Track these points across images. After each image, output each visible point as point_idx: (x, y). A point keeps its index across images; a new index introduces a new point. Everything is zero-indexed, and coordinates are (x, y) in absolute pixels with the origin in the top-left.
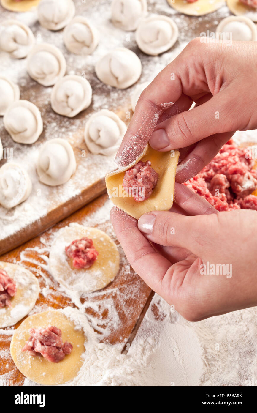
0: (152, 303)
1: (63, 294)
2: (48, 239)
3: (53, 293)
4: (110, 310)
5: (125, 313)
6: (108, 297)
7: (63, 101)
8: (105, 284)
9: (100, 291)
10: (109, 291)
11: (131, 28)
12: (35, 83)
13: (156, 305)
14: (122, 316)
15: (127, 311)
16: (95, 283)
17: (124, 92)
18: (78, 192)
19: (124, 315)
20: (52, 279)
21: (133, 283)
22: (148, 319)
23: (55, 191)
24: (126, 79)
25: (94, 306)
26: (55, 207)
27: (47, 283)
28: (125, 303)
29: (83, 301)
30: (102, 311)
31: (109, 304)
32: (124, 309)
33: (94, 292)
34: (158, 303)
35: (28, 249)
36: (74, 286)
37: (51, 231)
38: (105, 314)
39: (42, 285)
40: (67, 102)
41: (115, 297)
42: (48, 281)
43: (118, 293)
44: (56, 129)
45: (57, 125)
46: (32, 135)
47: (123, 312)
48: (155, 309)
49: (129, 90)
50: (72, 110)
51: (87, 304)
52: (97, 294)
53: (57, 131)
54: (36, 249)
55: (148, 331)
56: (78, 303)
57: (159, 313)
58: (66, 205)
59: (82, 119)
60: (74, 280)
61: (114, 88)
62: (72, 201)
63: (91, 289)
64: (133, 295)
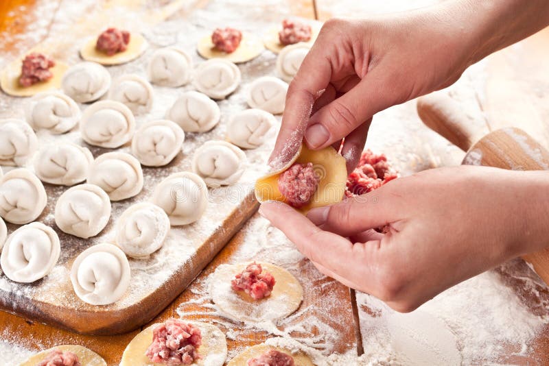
0: (359, 304)
1: (254, 330)
2: (201, 288)
3: (241, 333)
4: (317, 325)
5: (337, 322)
6: (307, 316)
7: (150, 151)
8: (297, 304)
9: (294, 313)
10: (304, 310)
11: (180, 83)
12: (99, 149)
13: (365, 305)
14: (335, 326)
15: (339, 320)
16: (285, 307)
17: (210, 134)
18: (220, 223)
19: (337, 324)
20: (231, 322)
21: (326, 295)
22: (365, 319)
23: (192, 230)
24: (209, 119)
25: (298, 327)
26: (201, 244)
27: (227, 327)
28: (330, 315)
29: (281, 328)
30: (309, 330)
31: (314, 321)
32: (333, 319)
33: (288, 316)
34: (366, 303)
35: (182, 304)
36: (264, 317)
37: (199, 281)
38: (315, 331)
39: (224, 330)
40: (155, 151)
41: (315, 313)
42: (227, 325)
43: (316, 308)
44: (153, 179)
45: (152, 176)
46: (134, 186)
47: (334, 322)
48: (365, 309)
49: (213, 131)
50: (165, 157)
51: (289, 329)
52: (293, 317)
53: (156, 181)
54: (192, 301)
55: (373, 329)
56: (277, 332)
57: (374, 311)
58: (211, 240)
59: (178, 166)
60: (260, 311)
61: (196, 133)
62: (216, 235)
63: (285, 313)
64: (334, 305)
